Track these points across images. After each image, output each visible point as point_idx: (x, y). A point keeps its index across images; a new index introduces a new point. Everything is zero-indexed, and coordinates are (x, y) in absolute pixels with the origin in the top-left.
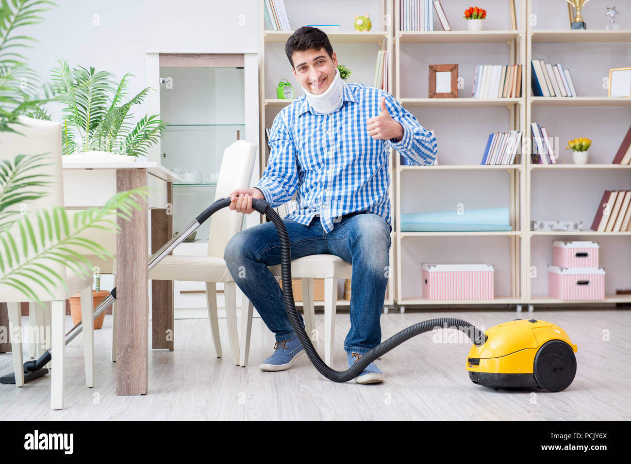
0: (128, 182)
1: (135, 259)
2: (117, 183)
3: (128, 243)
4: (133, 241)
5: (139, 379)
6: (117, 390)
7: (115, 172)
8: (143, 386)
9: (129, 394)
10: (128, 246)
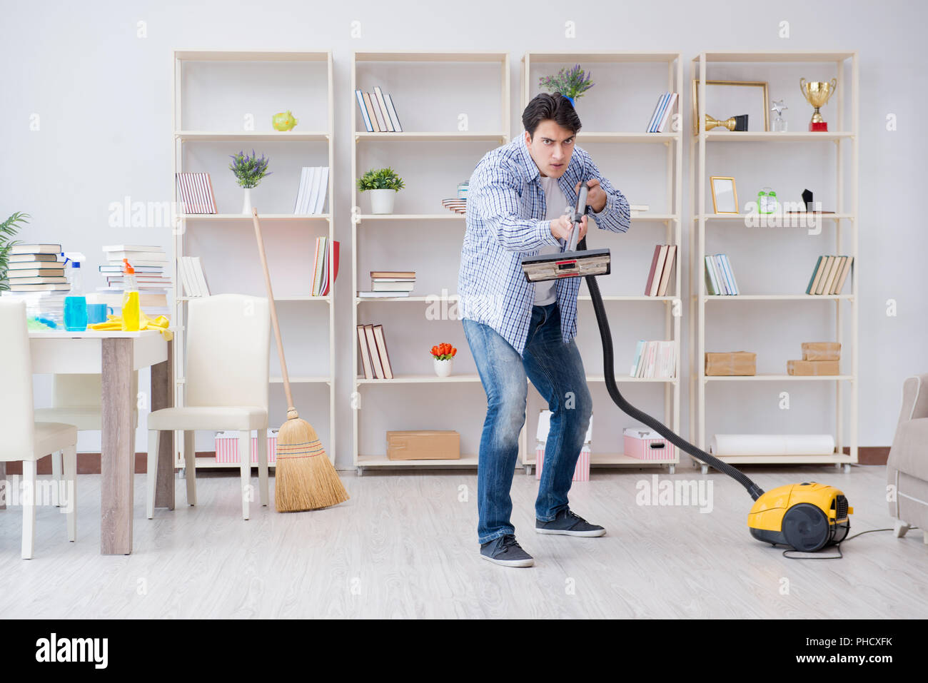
0: (113, 351)
1: (119, 424)
2: (103, 352)
3: (113, 410)
4: (117, 408)
5: (122, 540)
6: (102, 550)
7: (101, 341)
8: (126, 546)
9: (113, 553)
10: (112, 412)
